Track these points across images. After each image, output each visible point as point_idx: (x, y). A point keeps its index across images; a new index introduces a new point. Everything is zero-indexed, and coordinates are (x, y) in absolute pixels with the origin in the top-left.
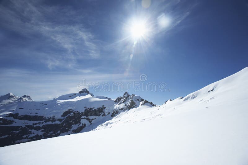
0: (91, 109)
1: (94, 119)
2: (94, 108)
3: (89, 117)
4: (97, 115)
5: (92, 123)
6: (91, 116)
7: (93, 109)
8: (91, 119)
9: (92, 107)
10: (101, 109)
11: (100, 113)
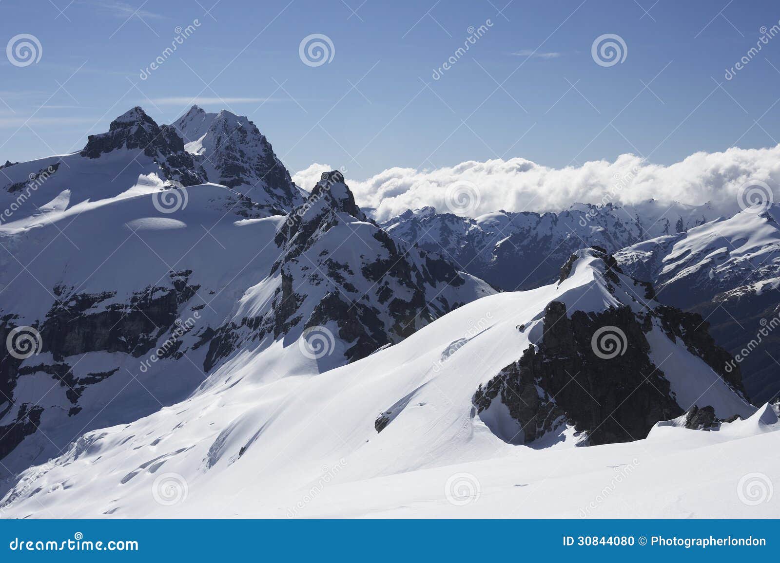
0: (86, 301)
1: (104, 375)
2: (106, 296)
3: (69, 361)
4: (124, 348)
5: (82, 402)
6: (85, 351)
7: (101, 308)
8: (83, 375)
9: (93, 290)
10: (157, 301)
11: (149, 329)
